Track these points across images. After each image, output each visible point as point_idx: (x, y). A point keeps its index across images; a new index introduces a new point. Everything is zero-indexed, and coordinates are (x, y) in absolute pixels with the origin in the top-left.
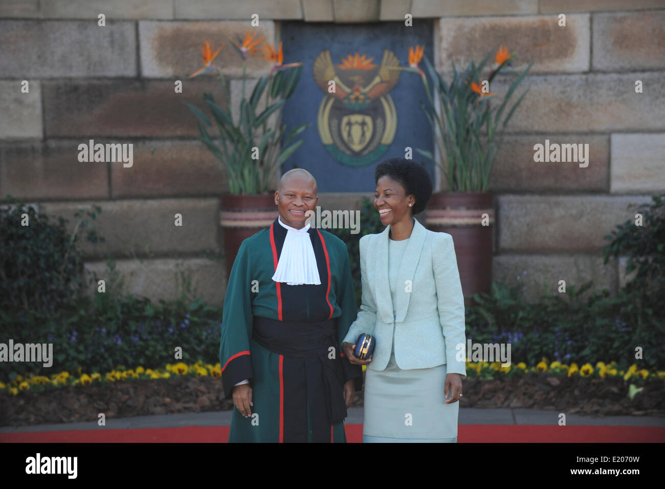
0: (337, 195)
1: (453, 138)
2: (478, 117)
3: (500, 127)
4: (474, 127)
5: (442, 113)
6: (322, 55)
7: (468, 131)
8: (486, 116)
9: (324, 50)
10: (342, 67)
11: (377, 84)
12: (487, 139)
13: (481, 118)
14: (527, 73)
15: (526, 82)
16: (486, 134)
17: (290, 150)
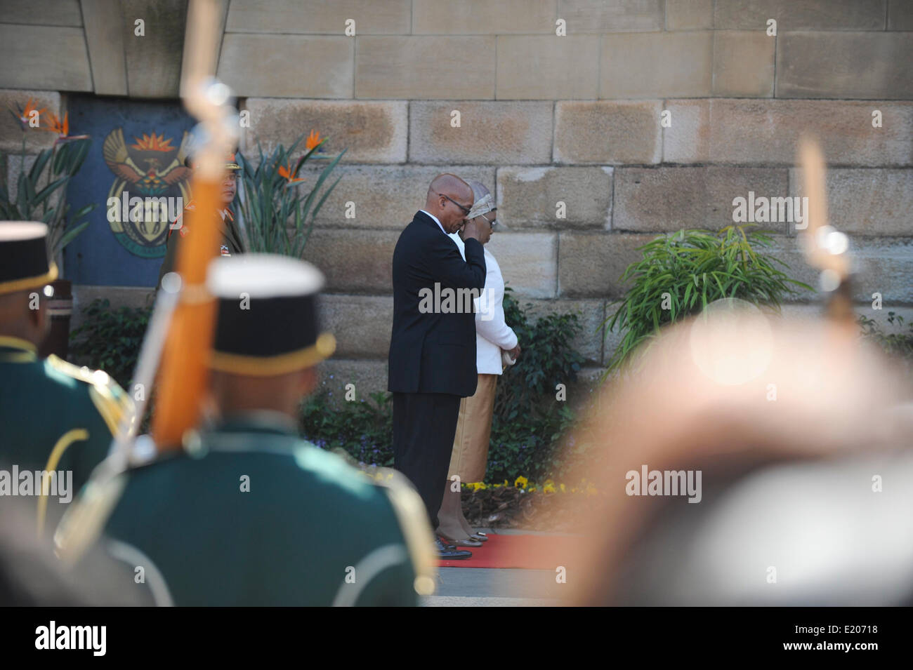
0: (126, 288)
1: (257, 226)
2: (285, 205)
3: (309, 219)
4: (281, 216)
5: (246, 202)
6: (114, 133)
7: (274, 221)
8: (294, 204)
9: (117, 128)
10: (137, 148)
11: (175, 168)
12: (295, 231)
13: (288, 208)
14: (338, 162)
15: (338, 170)
16: (294, 227)
17: (74, 232)
